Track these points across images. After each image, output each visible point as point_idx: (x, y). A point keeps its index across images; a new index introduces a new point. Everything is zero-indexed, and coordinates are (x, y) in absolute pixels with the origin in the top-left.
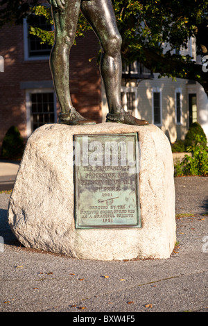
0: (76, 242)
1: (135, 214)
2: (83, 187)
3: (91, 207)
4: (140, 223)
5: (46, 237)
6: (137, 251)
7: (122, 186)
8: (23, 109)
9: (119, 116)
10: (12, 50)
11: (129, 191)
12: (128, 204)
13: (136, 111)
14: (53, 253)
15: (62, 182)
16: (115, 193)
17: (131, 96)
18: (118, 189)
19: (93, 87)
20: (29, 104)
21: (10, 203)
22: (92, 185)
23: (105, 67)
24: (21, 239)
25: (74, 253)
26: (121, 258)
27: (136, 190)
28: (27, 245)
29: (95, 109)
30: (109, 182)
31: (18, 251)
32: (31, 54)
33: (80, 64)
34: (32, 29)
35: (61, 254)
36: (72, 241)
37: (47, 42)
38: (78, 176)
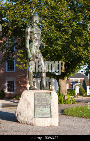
0: (35, 121)
1: (50, 114)
2: (36, 107)
3: (38, 112)
4: (51, 116)
5: (26, 120)
6: (50, 124)
7: (47, 106)
8: (5, 85)
9: (45, 88)
10: (3, 69)
11: (48, 108)
12: (48, 111)
13: (36, 86)
14: (28, 124)
15: (31, 105)
16: (45, 108)
17: (34, 82)
18: (46, 107)
19: (25, 79)
20: (7, 83)
21: (16, 111)
22: (39, 106)
23: (42, 75)
24: (19, 121)
25: (34, 124)
26: (46, 126)
27: (50, 107)
28: (20, 122)
29: (25, 85)
30: (43, 105)
31: (18, 124)
32: (8, 70)
33: (21, 73)
34: (16, 65)
35: (30, 124)
36: (34, 121)
37: (20, 68)
38: (35, 104)
